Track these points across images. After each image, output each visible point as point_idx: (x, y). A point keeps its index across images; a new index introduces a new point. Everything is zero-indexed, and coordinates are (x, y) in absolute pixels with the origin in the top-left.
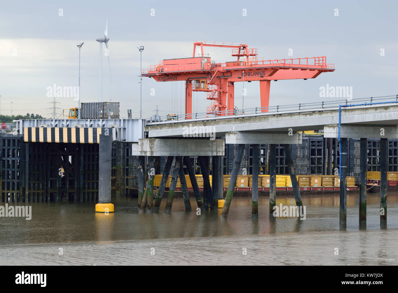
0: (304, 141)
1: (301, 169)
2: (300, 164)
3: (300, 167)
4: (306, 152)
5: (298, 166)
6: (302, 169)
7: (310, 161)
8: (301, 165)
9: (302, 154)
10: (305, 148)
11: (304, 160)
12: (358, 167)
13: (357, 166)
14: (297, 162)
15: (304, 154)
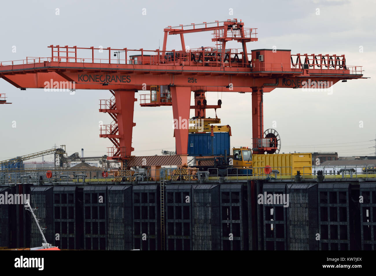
0: (206, 193)
1: (202, 244)
2: (201, 235)
3: (200, 241)
4: (210, 212)
5: (198, 238)
6: (204, 244)
7: (222, 230)
8: (202, 237)
9: (203, 217)
10: (208, 205)
11: (207, 228)
12: (297, 244)
13: (296, 242)
14: (196, 230)
15: (206, 216)
